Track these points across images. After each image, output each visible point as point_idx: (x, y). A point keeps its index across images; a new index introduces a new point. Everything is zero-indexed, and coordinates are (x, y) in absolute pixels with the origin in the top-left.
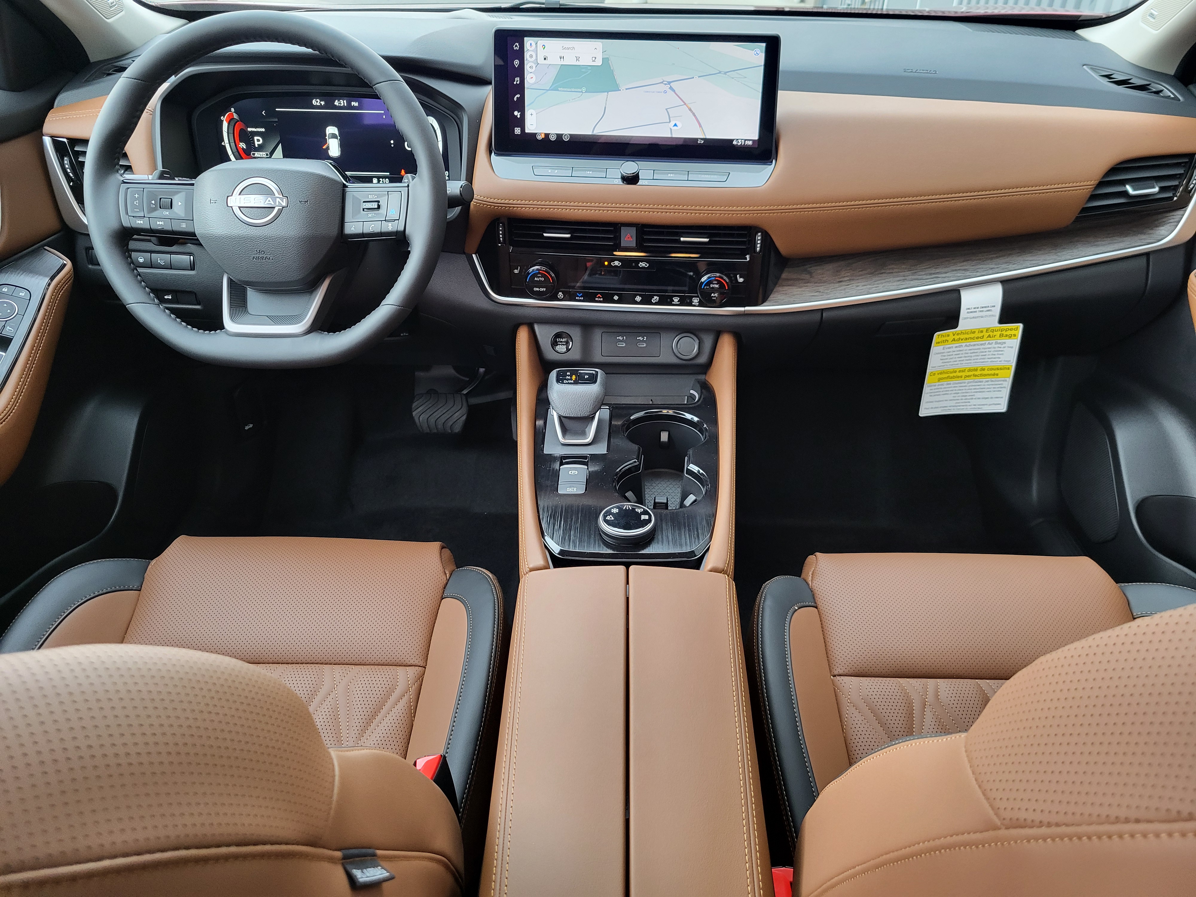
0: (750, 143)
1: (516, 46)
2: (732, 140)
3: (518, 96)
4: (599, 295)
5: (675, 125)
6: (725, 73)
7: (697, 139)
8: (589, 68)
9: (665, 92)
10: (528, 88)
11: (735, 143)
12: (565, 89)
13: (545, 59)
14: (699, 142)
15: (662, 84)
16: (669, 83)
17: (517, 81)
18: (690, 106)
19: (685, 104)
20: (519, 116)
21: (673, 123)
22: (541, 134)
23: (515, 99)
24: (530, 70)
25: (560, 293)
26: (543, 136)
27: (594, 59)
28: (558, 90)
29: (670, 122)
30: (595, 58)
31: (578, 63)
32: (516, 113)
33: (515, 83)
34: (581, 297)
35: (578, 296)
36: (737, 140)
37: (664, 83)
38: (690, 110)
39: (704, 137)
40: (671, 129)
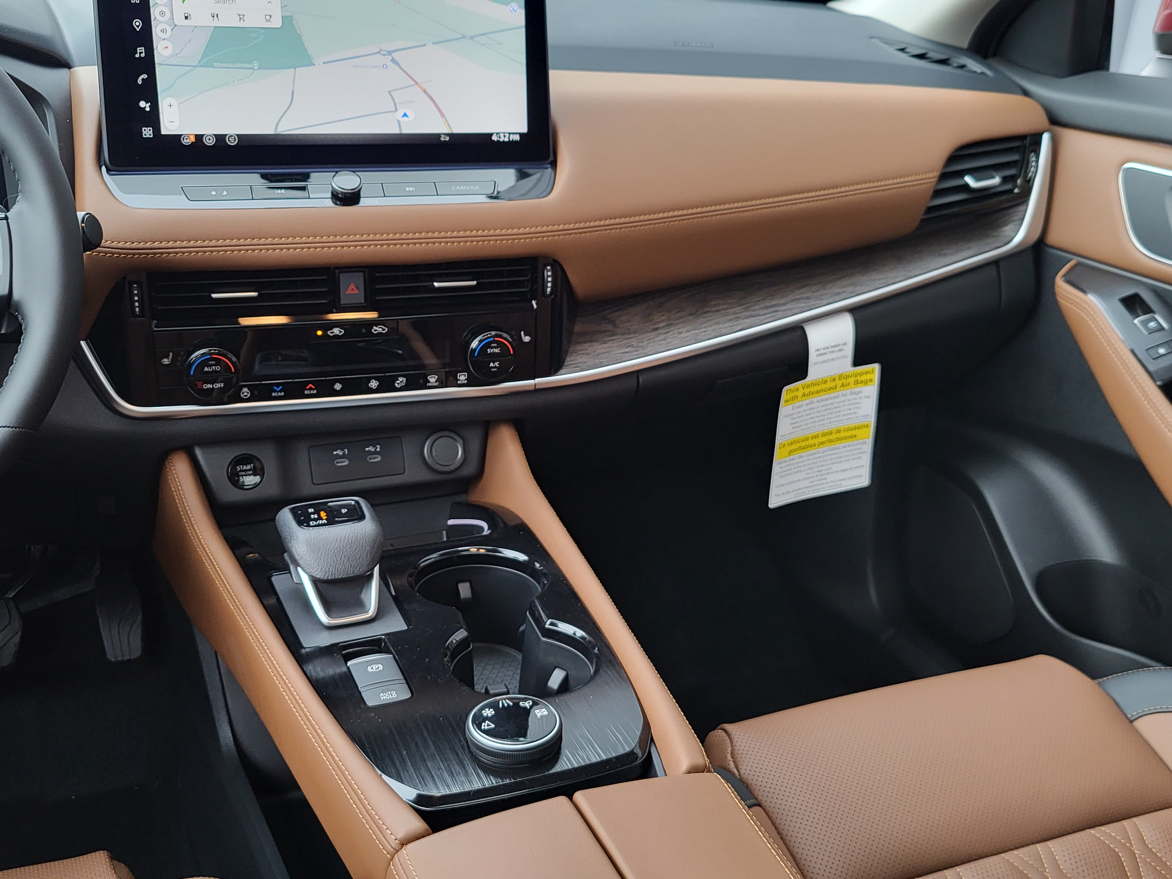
0: (517, 137)
2: (491, 135)
3: (145, 76)
4: (310, 385)
5: (405, 115)
6: (472, 38)
7: (439, 135)
8: (262, 31)
9: (385, 66)
10: (160, 64)
11: (495, 138)
12: (225, 65)
13: (186, 18)
14: (442, 139)
15: (380, 55)
16: (390, 53)
17: (141, 53)
18: (424, 86)
19: (417, 83)
20: (148, 109)
21: (401, 113)
22: (188, 135)
23: (140, 81)
24: (162, 36)
25: (245, 390)
26: (193, 139)
27: (268, 18)
28: (213, 67)
29: (396, 110)
30: (271, 16)
31: (242, 24)
32: (142, 104)
33: (137, 56)
34: (280, 391)
35: (275, 391)
36: (498, 133)
37: (382, 52)
38: (425, 91)
39: (450, 132)
40: (399, 122)
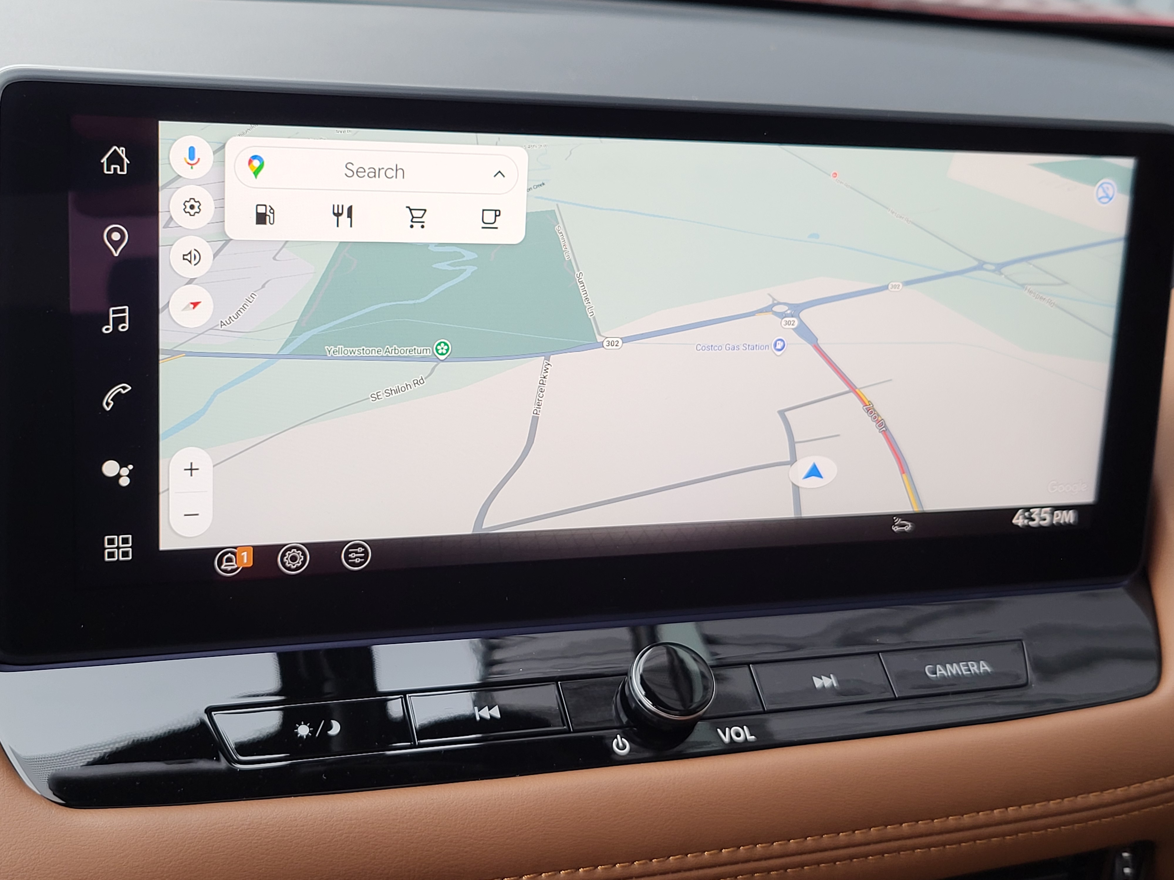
0: (1069, 517)
1: (115, 159)
2: (1013, 512)
3: (123, 388)
5: (814, 472)
7: (888, 519)
8: (470, 255)
9: (780, 345)
10: (172, 352)
11: (1019, 520)
12: (357, 351)
13: (261, 219)
14: (896, 529)
15: (770, 316)
16: (796, 310)
17: (118, 321)
18: (869, 395)
19: (853, 388)
20: (124, 482)
21: (803, 466)
22: (234, 551)
23: (108, 402)
24: (187, 270)
26: (246, 559)
27: (489, 217)
28: (324, 357)
29: (794, 460)
30: (497, 213)
31: (417, 236)
32: (110, 468)
33: (107, 329)
36: (1028, 509)
37: (777, 309)
38: (870, 409)
39: (916, 509)
40: (796, 489)
